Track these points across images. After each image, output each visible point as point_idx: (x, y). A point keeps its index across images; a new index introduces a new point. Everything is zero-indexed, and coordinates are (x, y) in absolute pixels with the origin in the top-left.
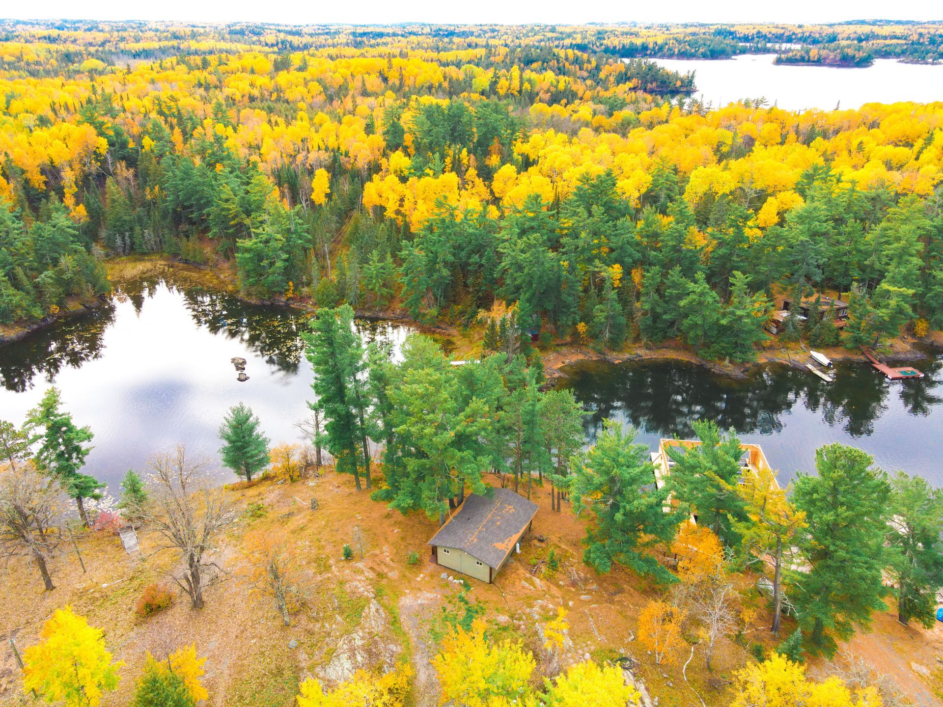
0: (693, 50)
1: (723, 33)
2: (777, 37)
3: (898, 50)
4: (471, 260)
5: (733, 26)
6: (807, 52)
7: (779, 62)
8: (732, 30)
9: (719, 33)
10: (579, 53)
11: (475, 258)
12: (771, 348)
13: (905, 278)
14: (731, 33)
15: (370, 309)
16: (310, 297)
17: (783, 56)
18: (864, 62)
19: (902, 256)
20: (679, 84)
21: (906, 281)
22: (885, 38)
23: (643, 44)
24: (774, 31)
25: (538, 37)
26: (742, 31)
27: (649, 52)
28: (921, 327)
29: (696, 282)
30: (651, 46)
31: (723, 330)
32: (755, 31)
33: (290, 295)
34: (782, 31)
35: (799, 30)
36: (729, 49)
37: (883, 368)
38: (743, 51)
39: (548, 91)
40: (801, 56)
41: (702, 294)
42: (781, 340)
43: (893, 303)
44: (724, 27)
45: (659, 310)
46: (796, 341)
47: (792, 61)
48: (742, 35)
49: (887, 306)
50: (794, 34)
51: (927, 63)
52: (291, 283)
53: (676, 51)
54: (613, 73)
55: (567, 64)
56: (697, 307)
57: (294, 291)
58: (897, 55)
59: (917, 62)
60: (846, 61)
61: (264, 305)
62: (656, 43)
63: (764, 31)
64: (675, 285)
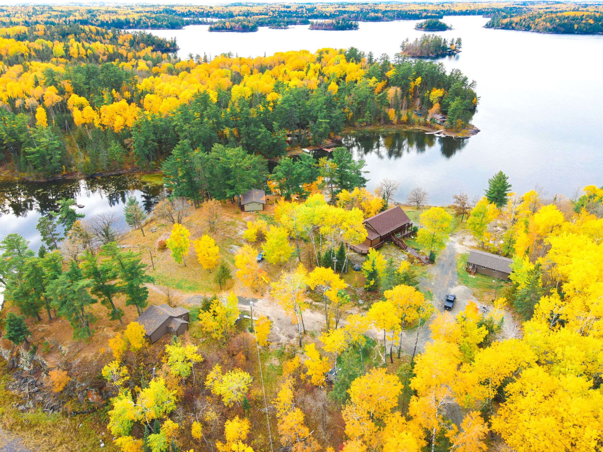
0: (160, 23)
1: (169, 11)
2: (200, 14)
3: (267, 21)
4: (163, 137)
5: (173, 6)
6: (224, 23)
7: (211, 30)
8: (174, 9)
9: (167, 11)
10: (99, 29)
11: (164, 136)
12: (289, 151)
13: (324, 116)
14: (174, 11)
15: (114, 171)
16: (76, 172)
17: (213, 26)
18: (253, 29)
19: (321, 110)
20: (168, 45)
21: (325, 117)
22: (257, 14)
23: (126, 20)
24: (198, 10)
25: (46, 15)
26: (179, 10)
27: (131, 25)
28: (332, 135)
29: (262, 128)
30: (132, 21)
31: (274, 145)
32: (187, 10)
33: (64, 173)
34: (202, 10)
35: (211, 10)
36: (180, 22)
37: (326, 150)
38: (188, 23)
39: (104, 54)
40: (222, 26)
41: (265, 132)
42: (292, 147)
43: (324, 126)
44: (168, 7)
45: (249, 142)
46: (296, 147)
47: (217, 29)
48: (180, 13)
49: (322, 127)
50: (209, 12)
51: (282, 28)
52: (64, 167)
53: (149, 24)
54: (126, 41)
55: (93, 36)
56: (264, 137)
57: (66, 170)
58: (267, 24)
59: (277, 28)
60: (245, 29)
61: (49, 181)
62: (134, 19)
63: (192, 10)
64: (253, 132)
